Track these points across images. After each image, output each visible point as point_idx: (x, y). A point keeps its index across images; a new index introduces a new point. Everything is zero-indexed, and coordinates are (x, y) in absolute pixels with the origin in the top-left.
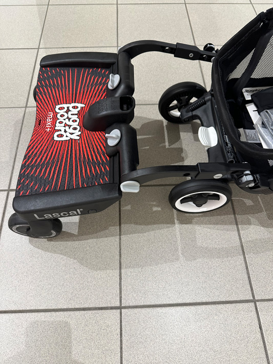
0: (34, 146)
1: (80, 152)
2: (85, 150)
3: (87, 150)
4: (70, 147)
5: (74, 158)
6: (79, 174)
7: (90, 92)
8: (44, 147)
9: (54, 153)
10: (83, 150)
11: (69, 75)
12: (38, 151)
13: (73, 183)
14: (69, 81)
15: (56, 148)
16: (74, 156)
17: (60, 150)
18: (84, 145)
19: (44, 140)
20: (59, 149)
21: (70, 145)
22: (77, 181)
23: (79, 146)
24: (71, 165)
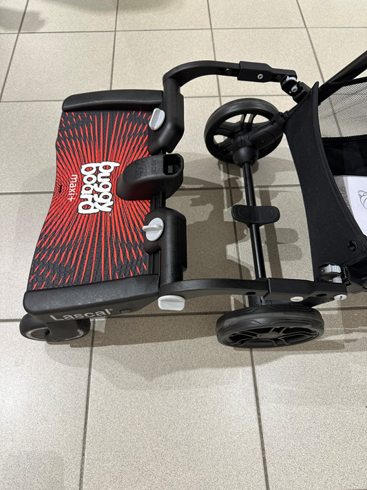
0: (52, 221)
1: (111, 229)
2: (117, 226)
3: (120, 227)
4: (98, 222)
5: (103, 238)
6: (110, 260)
7: (127, 146)
8: (65, 223)
9: (78, 232)
10: (115, 226)
11: (99, 122)
12: (57, 228)
13: (101, 273)
14: (99, 130)
15: (80, 224)
16: (103, 235)
17: (86, 227)
18: (116, 220)
19: (65, 213)
20: (84, 225)
21: (99, 219)
22: (106, 270)
23: (111, 221)
24: (99, 247)
